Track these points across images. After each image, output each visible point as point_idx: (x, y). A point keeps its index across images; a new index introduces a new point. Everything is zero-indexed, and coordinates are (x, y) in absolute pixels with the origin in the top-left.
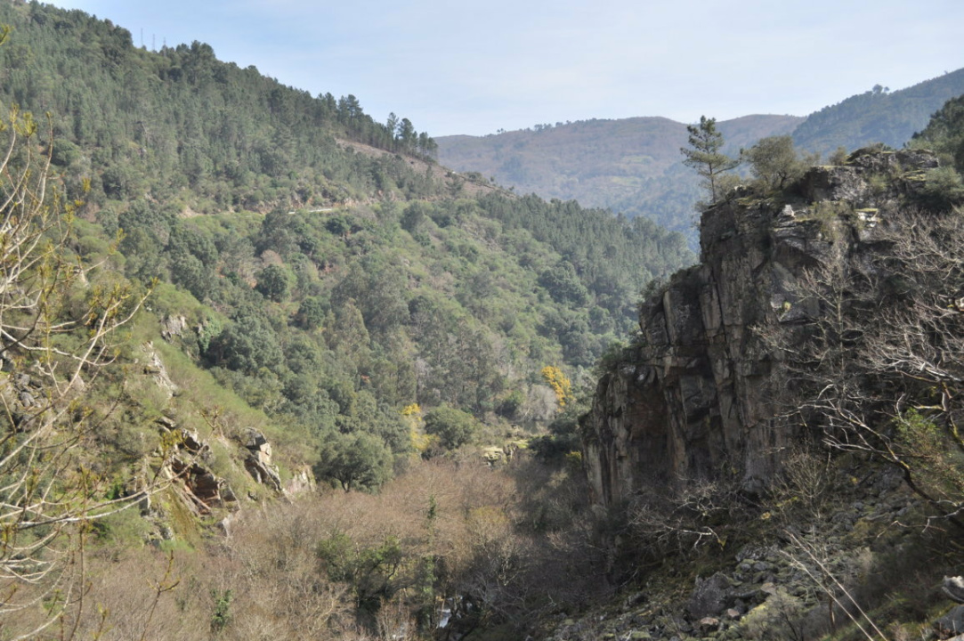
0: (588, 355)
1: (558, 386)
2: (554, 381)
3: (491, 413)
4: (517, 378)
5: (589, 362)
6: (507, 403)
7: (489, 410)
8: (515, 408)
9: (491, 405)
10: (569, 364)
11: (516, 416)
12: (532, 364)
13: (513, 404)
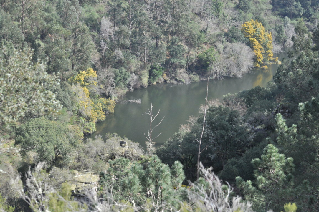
0: (296, 7)
1: (256, 42)
2: (254, 36)
3: (183, 70)
4: (218, 32)
5: (297, 13)
6: (200, 60)
7: (181, 67)
8: (207, 65)
9: (184, 62)
10: (279, 15)
11: (209, 73)
12: (237, 16)
13: (206, 61)
